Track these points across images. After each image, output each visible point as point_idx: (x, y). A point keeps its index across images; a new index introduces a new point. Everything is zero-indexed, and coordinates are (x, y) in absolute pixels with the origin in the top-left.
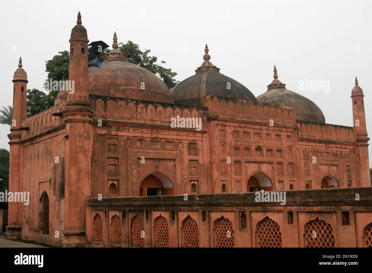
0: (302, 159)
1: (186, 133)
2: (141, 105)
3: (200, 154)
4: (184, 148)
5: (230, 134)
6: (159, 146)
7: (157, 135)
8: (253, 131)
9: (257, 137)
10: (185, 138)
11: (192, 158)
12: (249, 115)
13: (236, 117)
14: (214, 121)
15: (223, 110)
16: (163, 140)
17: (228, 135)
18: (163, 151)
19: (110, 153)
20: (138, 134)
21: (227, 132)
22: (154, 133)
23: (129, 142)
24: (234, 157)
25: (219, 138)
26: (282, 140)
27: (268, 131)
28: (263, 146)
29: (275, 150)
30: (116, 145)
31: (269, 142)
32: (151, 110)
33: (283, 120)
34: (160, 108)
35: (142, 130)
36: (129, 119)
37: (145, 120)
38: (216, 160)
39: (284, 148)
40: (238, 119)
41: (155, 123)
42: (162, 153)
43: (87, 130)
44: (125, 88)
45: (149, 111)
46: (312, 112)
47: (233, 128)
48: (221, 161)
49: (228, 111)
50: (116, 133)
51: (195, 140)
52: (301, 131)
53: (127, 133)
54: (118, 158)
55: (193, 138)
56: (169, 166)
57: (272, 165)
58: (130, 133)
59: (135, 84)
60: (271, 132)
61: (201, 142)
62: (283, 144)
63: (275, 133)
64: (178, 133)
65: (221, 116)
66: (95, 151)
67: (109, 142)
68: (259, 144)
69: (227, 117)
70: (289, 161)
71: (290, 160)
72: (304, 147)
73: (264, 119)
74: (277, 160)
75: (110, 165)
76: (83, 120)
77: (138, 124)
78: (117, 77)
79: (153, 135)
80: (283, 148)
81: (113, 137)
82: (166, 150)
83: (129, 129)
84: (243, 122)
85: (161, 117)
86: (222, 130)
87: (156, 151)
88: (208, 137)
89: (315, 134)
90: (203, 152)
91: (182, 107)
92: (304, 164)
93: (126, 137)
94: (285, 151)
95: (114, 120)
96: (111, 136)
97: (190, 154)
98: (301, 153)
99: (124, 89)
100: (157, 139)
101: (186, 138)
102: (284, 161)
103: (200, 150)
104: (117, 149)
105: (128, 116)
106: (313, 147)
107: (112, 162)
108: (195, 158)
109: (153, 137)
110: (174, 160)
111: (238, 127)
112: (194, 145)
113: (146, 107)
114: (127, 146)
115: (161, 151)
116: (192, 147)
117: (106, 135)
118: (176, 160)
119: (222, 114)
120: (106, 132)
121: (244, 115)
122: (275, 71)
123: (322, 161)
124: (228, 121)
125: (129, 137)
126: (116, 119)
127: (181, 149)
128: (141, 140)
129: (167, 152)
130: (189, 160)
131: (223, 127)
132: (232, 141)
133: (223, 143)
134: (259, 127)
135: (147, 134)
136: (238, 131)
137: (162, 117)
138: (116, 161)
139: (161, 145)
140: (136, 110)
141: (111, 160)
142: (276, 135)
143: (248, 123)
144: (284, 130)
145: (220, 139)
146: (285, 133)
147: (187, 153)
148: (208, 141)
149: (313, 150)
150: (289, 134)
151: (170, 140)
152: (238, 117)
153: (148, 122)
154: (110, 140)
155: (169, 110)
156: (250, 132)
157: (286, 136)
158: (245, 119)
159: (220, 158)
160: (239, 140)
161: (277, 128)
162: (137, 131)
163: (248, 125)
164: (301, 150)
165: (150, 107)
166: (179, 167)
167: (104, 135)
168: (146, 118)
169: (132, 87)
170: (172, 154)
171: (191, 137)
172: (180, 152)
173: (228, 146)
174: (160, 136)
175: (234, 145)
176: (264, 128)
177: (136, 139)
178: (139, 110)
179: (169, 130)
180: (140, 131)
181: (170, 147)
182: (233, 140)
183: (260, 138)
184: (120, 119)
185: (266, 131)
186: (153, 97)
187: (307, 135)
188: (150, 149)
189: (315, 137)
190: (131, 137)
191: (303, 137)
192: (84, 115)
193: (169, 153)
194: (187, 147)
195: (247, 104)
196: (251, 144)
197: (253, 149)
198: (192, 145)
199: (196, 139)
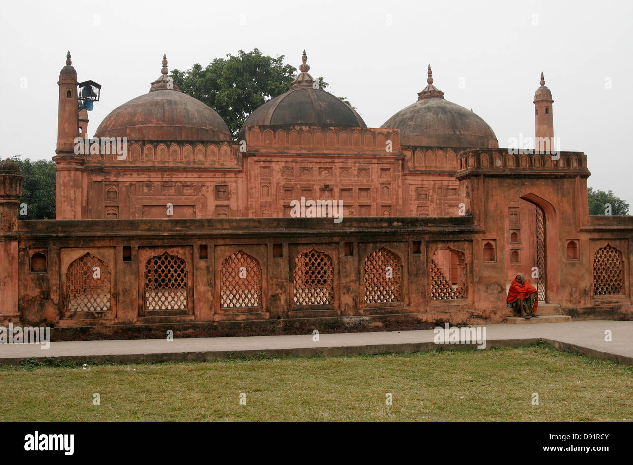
0: (413, 199)
1: (212, 174)
2: (148, 146)
3: (231, 198)
4: (209, 192)
5: (278, 172)
6: (173, 191)
7: (169, 178)
8: (318, 166)
9: (325, 173)
10: (210, 180)
11: (220, 203)
12: (311, 146)
13: (288, 150)
14: (251, 157)
15: (268, 142)
16: (179, 184)
17: (274, 173)
18: (178, 197)
19: (108, 202)
20: (144, 178)
21: (273, 169)
22: (165, 176)
23: (133, 188)
24: (283, 200)
25: (259, 177)
26: (371, 175)
27: (346, 164)
28: (334, 185)
29: (356, 189)
30: (116, 192)
31: (346, 179)
32: (162, 150)
33: (375, 149)
34: (175, 147)
35: (150, 174)
36: (132, 163)
37: (154, 162)
38: (254, 205)
39: (373, 187)
40: (292, 152)
41: (166, 165)
42: (176, 199)
43: (73, 179)
44: (142, 126)
45: (159, 152)
46: (454, 132)
47: (284, 163)
48: (262, 206)
49: (275, 144)
50: (116, 179)
51: (225, 182)
52: (414, 160)
53: (131, 178)
54: (118, 207)
55: (223, 180)
56: (186, 214)
57: (350, 209)
58: (135, 178)
59: (154, 120)
60: (351, 166)
61: (234, 185)
62: (372, 181)
63: (359, 166)
64: (199, 175)
65: (263, 151)
66: (89, 200)
67: (107, 190)
68: (327, 183)
69: (273, 151)
70: (382, 203)
71: (384, 202)
72: (419, 183)
73: (338, 149)
74: (359, 203)
75: (108, 214)
76: (66, 168)
77: (144, 167)
78: (136, 114)
79: (165, 178)
80: (371, 186)
81: (113, 184)
82: (183, 195)
83: (131, 174)
84: (299, 155)
85: (175, 157)
86: (265, 168)
87: (168, 197)
88: (245, 177)
89: (442, 163)
90: (237, 196)
91: (208, 144)
92: (416, 207)
93: (129, 183)
94: (375, 189)
95: (112, 165)
96: (109, 183)
97: (217, 198)
98: (412, 191)
99: (140, 127)
100: (171, 184)
101: (212, 180)
102: (373, 203)
103: (232, 193)
104: (118, 196)
105: (131, 160)
106: (437, 182)
107: (111, 211)
108: (226, 203)
109: (164, 181)
110: (193, 206)
111: (291, 162)
112: (225, 188)
113: (155, 147)
114: (129, 193)
115: (176, 197)
116: (222, 190)
117: (103, 182)
118: (196, 207)
119: (264, 148)
120: (103, 178)
121: (302, 146)
122: (430, 73)
123: (454, 202)
124: (275, 156)
125: (133, 183)
126: (115, 164)
127: (205, 193)
128: (149, 185)
129: (183, 197)
130: (216, 206)
131: (267, 163)
132: (280, 181)
133: (266, 183)
134: (330, 160)
135: (156, 178)
136: (292, 168)
137: (177, 157)
138: (116, 209)
139: (175, 190)
140: (142, 152)
141: (109, 208)
142: (359, 169)
143: (308, 156)
144: (375, 161)
145: (260, 179)
146: (377, 165)
147: (213, 197)
148: (245, 182)
149: (436, 187)
150: (386, 166)
151: (189, 184)
152: (291, 150)
153: (157, 165)
154: (109, 188)
155: (187, 149)
156: (312, 168)
157: (379, 170)
158: (304, 151)
159: (260, 202)
160: (293, 179)
161: (363, 160)
162: (142, 175)
163: (309, 159)
164: (413, 188)
165: (162, 146)
166: (200, 214)
167: (101, 182)
168: (155, 160)
169: (150, 125)
170: (191, 199)
171: (219, 179)
172: (203, 197)
173: (274, 187)
174: (174, 180)
175: (284, 185)
176: (336, 160)
177: (142, 184)
178: (146, 151)
179: (186, 172)
180: (146, 175)
181: (189, 191)
182: (283, 179)
183: (330, 174)
184: (121, 164)
185: (341, 164)
186: (177, 133)
187: (425, 166)
188: (160, 195)
189: (443, 168)
190: (135, 183)
191: (417, 169)
192: (69, 162)
193: (185, 199)
194: (212, 191)
195: (308, 131)
196: (313, 183)
197: (317, 189)
198: (221, 187)
199: (227, 180)
